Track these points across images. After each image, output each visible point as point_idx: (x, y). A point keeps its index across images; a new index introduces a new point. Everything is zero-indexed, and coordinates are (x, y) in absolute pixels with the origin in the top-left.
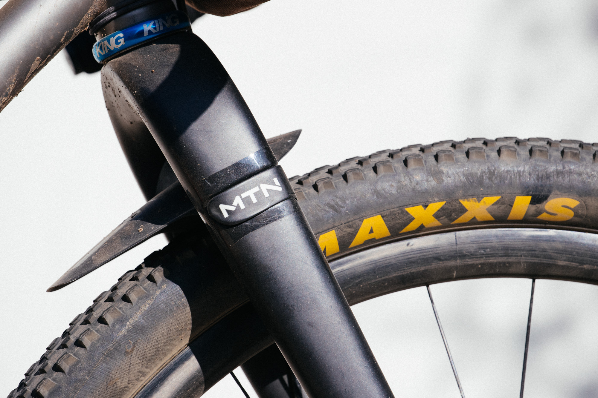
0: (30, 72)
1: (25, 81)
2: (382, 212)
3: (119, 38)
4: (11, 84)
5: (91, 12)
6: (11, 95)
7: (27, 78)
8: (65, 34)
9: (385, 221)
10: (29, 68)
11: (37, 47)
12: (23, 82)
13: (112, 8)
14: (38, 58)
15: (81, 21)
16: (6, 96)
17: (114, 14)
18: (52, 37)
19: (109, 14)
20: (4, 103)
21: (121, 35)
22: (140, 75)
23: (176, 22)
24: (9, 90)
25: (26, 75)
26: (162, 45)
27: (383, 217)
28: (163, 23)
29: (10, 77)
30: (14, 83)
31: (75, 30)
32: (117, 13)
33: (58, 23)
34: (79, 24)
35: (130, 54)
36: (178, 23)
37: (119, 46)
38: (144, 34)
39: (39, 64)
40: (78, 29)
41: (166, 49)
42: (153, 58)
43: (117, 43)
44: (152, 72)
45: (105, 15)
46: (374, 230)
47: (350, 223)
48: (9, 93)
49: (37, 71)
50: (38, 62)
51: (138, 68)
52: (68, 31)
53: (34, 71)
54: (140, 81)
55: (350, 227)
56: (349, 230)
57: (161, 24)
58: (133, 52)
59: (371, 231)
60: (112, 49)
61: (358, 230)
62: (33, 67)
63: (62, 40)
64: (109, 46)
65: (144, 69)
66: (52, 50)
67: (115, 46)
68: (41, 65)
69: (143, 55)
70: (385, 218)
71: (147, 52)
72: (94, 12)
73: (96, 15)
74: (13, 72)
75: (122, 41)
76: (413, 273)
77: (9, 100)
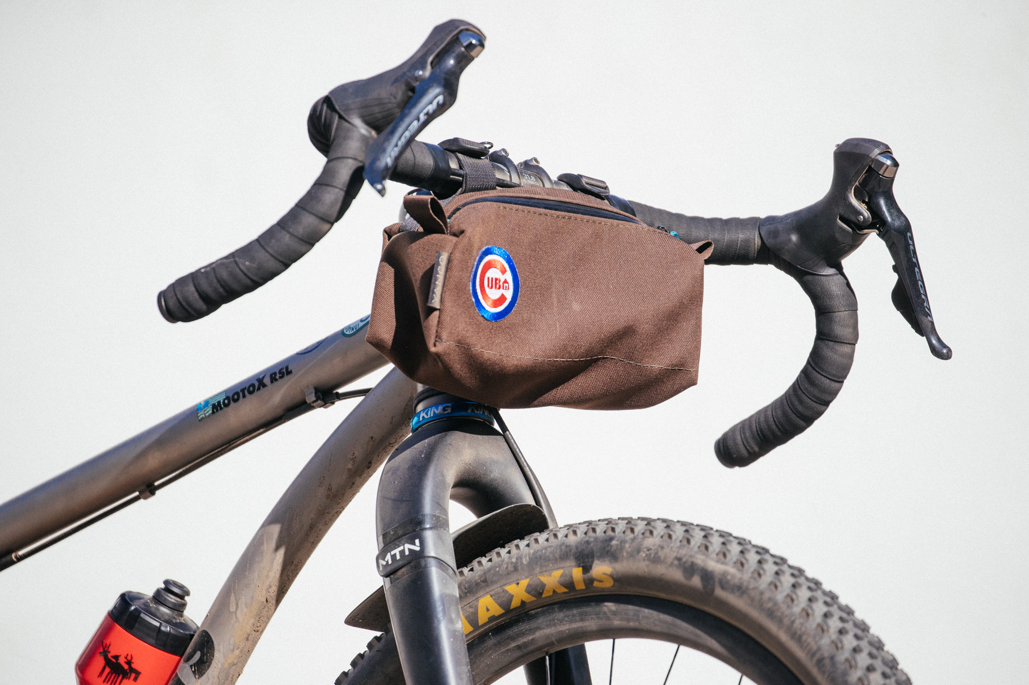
2: (491, 593)
9: (494, 599)
27: (491, 596)
46: (489, 608)
47: (471, 604)
55: (471, 607)
56: (471, 610)
59: (488, 610)
61: (477, 609)
70: (493, 597)
76: (525, 642)
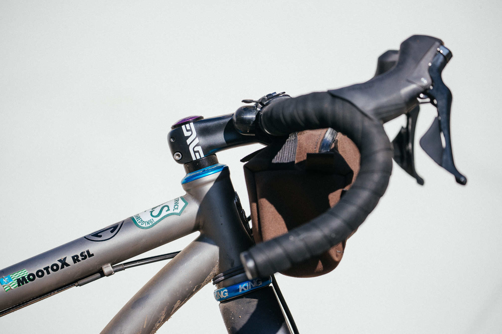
0: (174, 309)
1: (171, 314)
3: (225, 292)
4: (162, 316)
5: (212, 274)
6: (162, 321)
7: (172, 312)
8: (196, 287)
10: (174, 307)
11: (178, 295)
12: (170, 314)
13: (222, 274)
14: (179, 301)
15: (206, 279)
16: (159, 322)
17: (223, 278)
18: (187, 289)
19: (221, 277)
20: (158, 327)
21: (226, 290)
22: (233, 318)
23: (260, 283)
24: (161, 319)
25: (171, 310)
26: (249, 299)
28: (251, 285)
29: (161, 313)
30: (164, 315)
31: (202, 284)
32: (224, 277)
33: (191, 282)
34: (205, 281)
35: (231, 302)
36: (261, 284)
37: (225, 297)
38: (239, 291)
39: (180, 304)
40: (204, 283)
41: (250, 302)
42: (242, 308)
43: (224, 295)
44: (239, 317)
45: (219, 277)
48: (161, 321)
49: (179, 307)
50: (179, 303)
51: (232, 314)
52: (198, 285)
53: (177, 308)
54: (232, 323)
57: (250, 285)
58: (232, 302)
60: (222, 298)
62: (176, 306)
63: (194, 290)
64: (220, 295)
65: (236, 315)
66: (188, 296)
67: (223, 296)
68: (181, 304)
69: (237, 304)
71: (240, 303)
72: (214, 274)
73: (216, 275)
74: (163, 310)
75: (226, 294)
77: (162, 324)
